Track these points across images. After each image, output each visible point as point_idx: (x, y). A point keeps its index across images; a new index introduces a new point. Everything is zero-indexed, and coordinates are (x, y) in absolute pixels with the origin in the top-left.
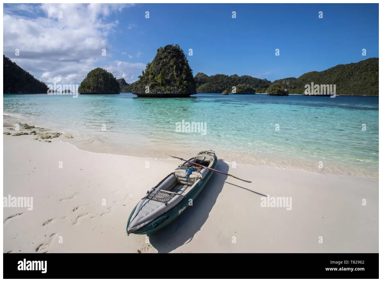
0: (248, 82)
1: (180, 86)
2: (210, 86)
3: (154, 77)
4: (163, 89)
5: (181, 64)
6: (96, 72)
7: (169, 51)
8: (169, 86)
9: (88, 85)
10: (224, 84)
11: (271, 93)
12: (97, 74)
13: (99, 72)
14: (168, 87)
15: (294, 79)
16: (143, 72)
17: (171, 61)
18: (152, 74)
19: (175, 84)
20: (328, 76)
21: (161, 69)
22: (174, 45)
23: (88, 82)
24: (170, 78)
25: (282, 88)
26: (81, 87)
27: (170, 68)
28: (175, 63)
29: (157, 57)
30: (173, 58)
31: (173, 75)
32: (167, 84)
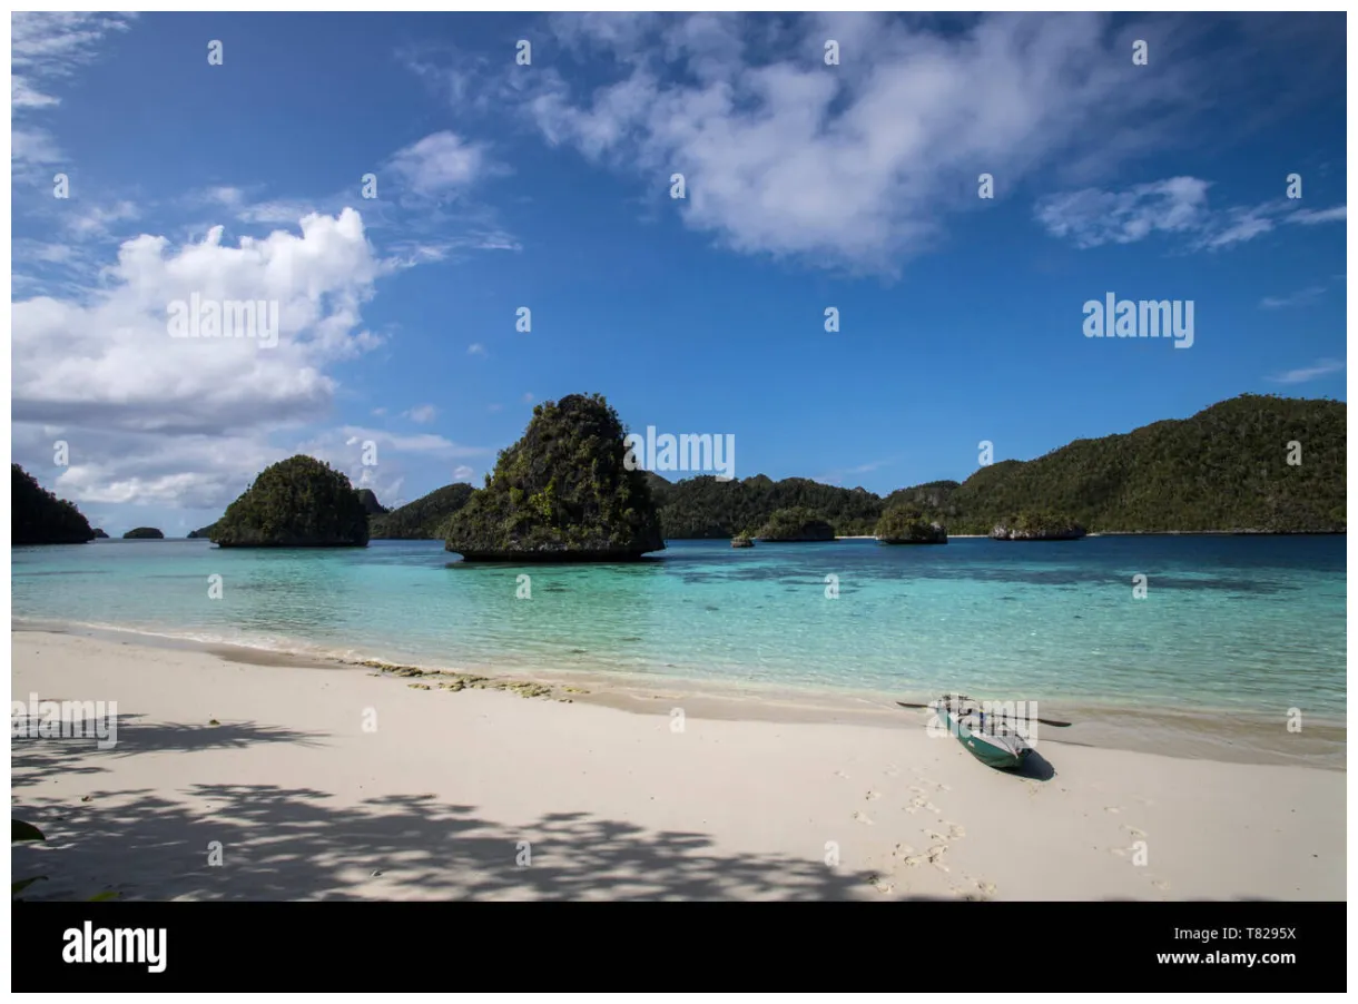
0: (805, 498)
1: (614, 524)
2: (678, 514)
3: (525, 497)
4: (557, 535)
5: (613, 454)
6: (290, 470)
7: (574, 413)
8: (577, 523)
9: (254, 514)
10: (726, 508)
11: (892, 536)
12: (293, 476)
13: (300, 469)
14: (573, 529)
15: (952, 485)
16: (488, 480)
17: (582, 446)
18: (519, 486)
19: (597, 519)
20: (1053, 474)
21: (549, 471)
22: (589, 396)
23: (256, 503)
24: (579, 499)
25: (925, 518)
26: (226, 521)
27: (580, 466)
28: (594, 452)
29: (532, 431)
30: (586, 437)
31: (589, 487)
32: (572, 520)
